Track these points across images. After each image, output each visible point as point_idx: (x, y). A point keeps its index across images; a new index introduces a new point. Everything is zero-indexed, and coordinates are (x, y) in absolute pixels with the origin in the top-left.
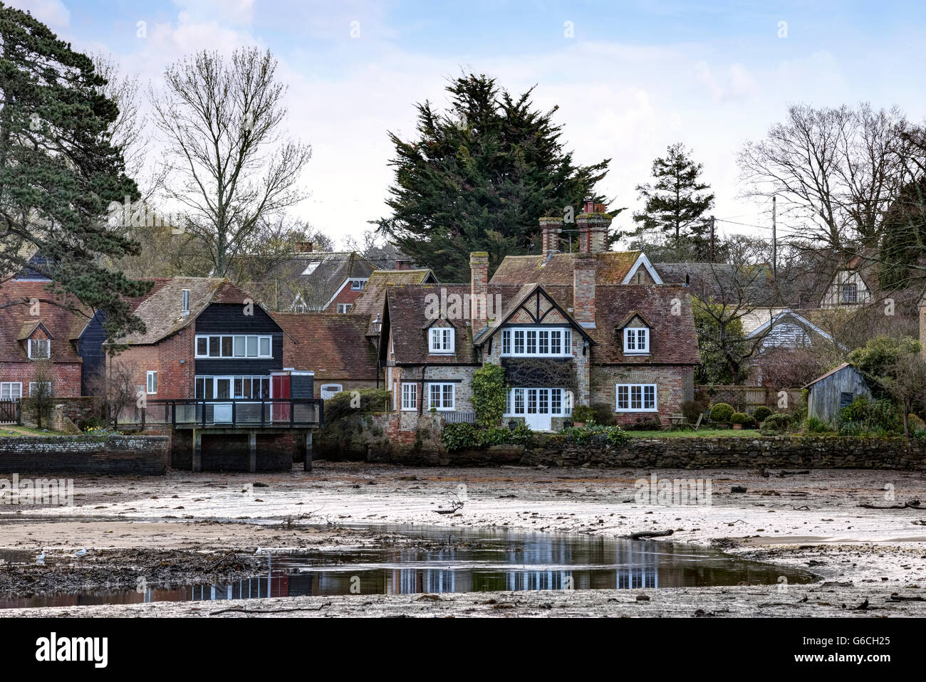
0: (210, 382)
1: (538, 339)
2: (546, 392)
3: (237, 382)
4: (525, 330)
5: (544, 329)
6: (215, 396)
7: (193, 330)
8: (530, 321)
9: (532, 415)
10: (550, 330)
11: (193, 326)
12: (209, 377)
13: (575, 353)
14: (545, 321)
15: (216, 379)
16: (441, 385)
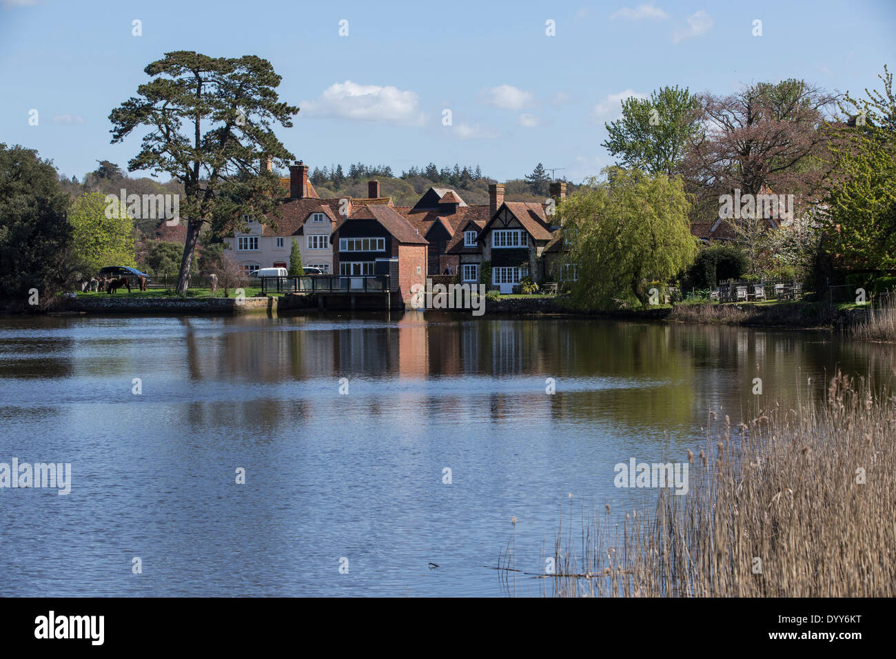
0: (349, 266)
1: (506, 236)
2: (511, 269)
3: (365, 266)
4: (500, 231)
5: (509, 231)
6: (352, 274)
7: (338, 236)
8: (502, 226)
9: (504, 284)
10: (512, 231)
11: (338, 233)
12: (348, 263)
13: (529, 246)
14: (510, 226)
15: (352, 264)
16: (470, 266)
